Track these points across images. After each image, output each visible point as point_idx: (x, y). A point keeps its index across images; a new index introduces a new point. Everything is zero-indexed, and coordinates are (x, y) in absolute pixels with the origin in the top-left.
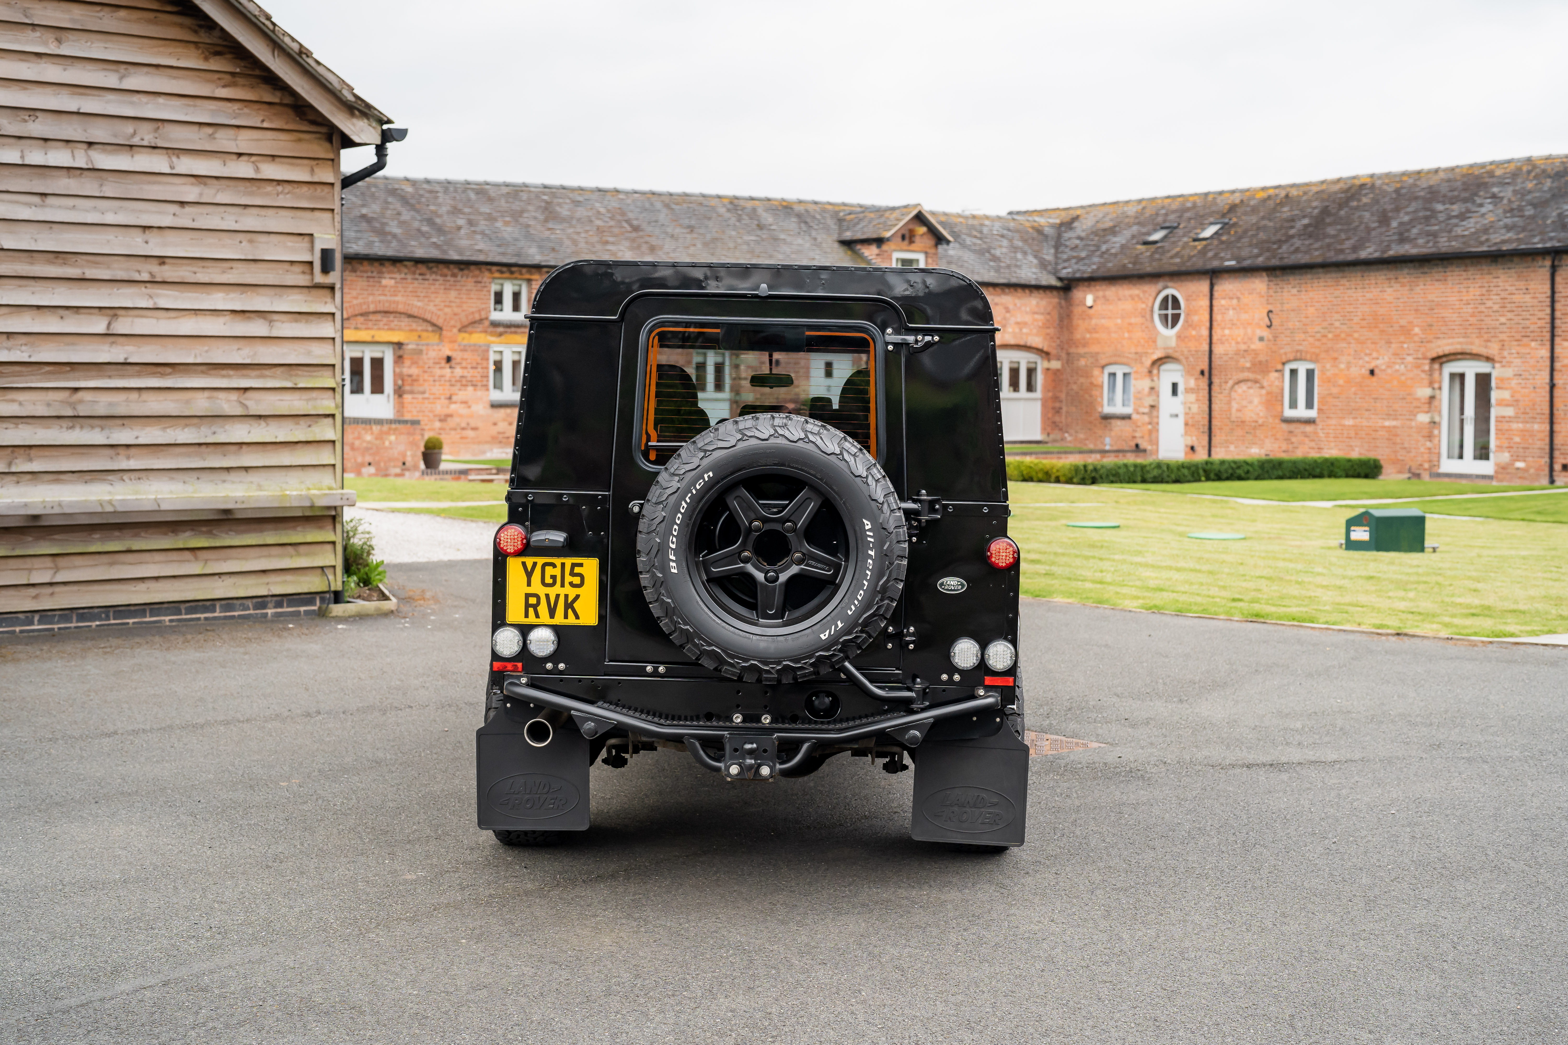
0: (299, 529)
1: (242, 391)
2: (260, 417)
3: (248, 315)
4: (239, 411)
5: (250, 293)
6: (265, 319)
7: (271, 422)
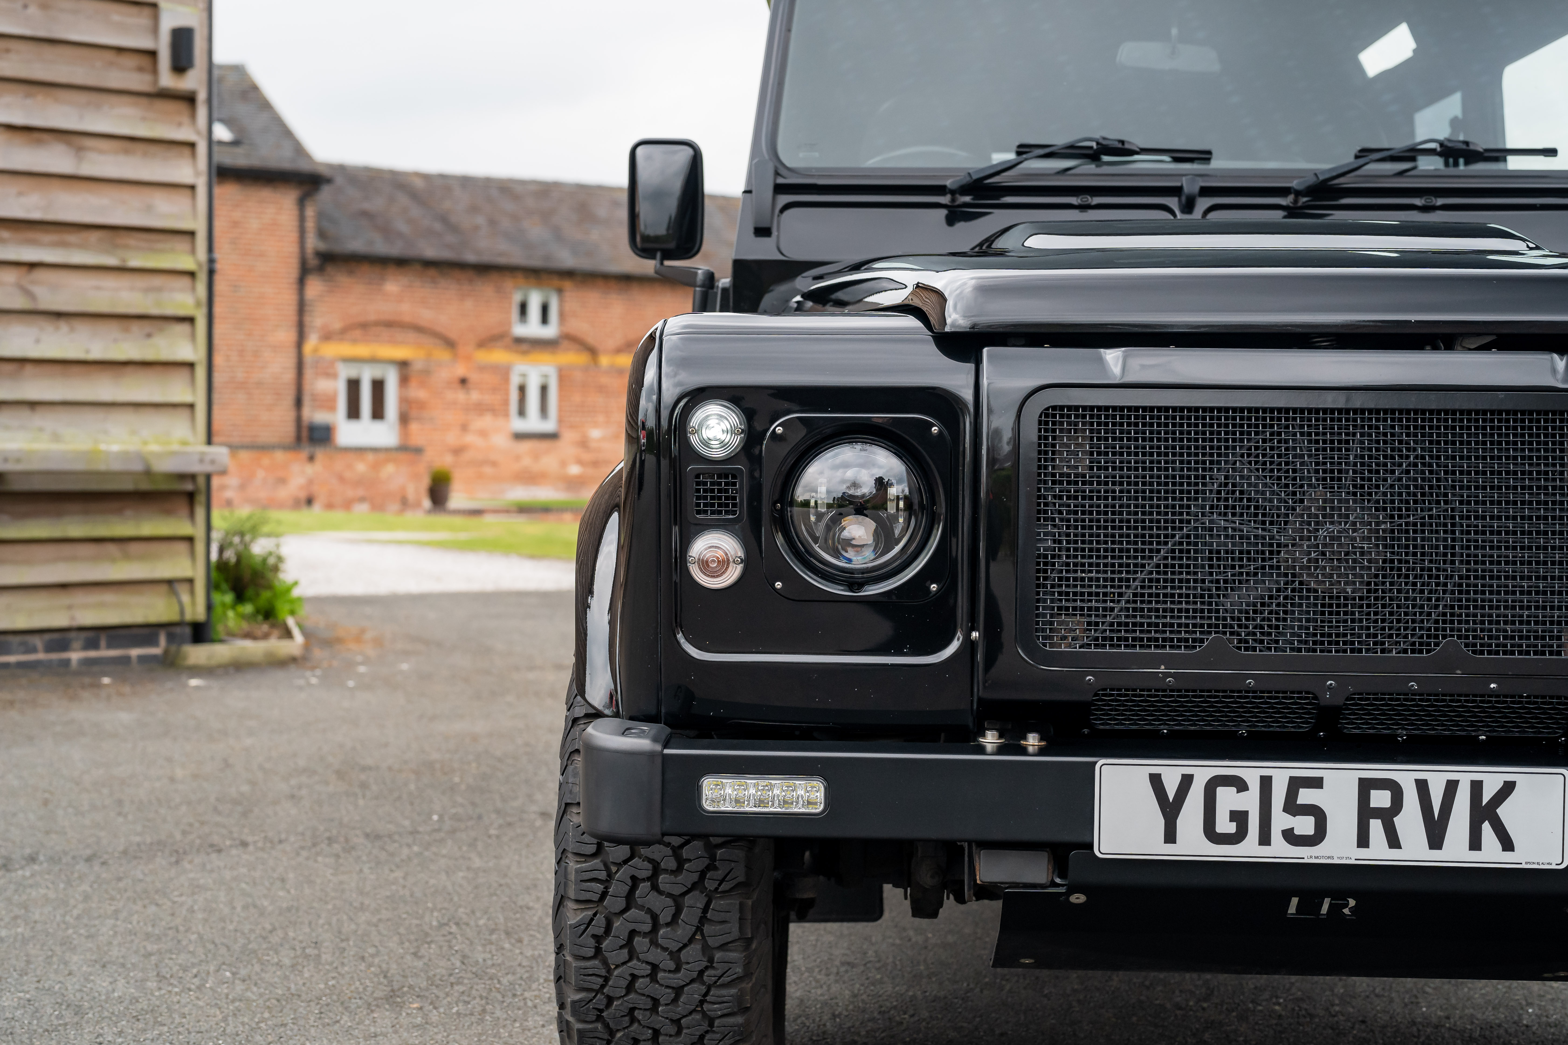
0: (129, 513)
1: (24, 270)
2: (58, 315)
3: (36, 135)
4: (19, 302)
5: (40, 97)
6: (69, 144)
7: (79, 325)
